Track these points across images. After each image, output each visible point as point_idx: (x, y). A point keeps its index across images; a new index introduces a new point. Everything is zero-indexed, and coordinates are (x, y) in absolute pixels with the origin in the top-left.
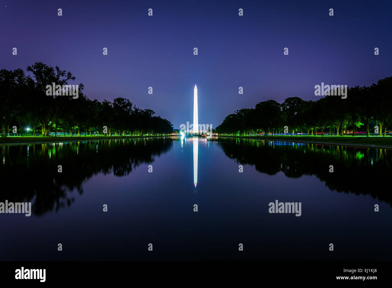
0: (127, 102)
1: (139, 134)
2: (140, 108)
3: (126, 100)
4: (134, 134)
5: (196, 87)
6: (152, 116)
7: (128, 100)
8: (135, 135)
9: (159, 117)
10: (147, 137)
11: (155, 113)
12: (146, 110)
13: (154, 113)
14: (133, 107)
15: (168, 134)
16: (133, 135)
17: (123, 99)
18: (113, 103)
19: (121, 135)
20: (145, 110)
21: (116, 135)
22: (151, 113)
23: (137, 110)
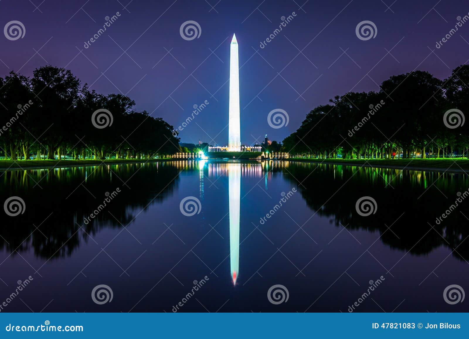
0: (66, 76)
1: (97, 155)
2: (98, 92)
3: (64, 73)
4: (84, 157)
5: (234, 39)
6: (129, 111)
7: (68, 71)
8: (87, 158)
9: (145, 113)
10: (116, 162)
11: (134, 104)
12: (114, 95)
13: (132, 104)
14: (81, 89)
15: (168, 156)
16: (81, 158)
17: (55, 71)
18: (33, 80)
19: (51, 157)
20: (110, 96)
21: (40, 157)
22: (124, 105)
23: (90, 96)
